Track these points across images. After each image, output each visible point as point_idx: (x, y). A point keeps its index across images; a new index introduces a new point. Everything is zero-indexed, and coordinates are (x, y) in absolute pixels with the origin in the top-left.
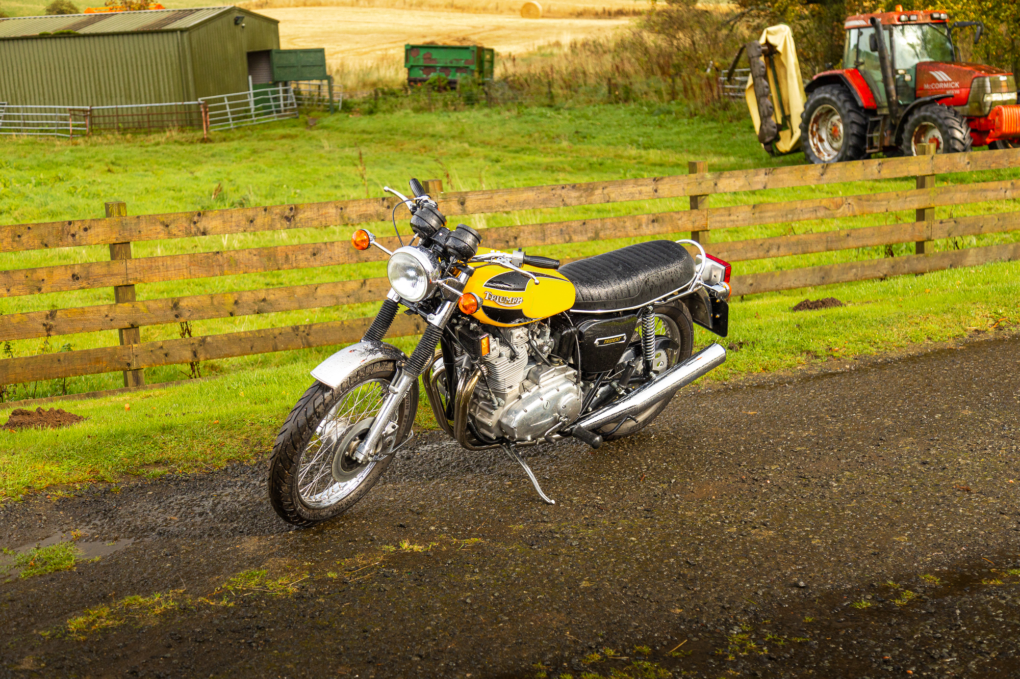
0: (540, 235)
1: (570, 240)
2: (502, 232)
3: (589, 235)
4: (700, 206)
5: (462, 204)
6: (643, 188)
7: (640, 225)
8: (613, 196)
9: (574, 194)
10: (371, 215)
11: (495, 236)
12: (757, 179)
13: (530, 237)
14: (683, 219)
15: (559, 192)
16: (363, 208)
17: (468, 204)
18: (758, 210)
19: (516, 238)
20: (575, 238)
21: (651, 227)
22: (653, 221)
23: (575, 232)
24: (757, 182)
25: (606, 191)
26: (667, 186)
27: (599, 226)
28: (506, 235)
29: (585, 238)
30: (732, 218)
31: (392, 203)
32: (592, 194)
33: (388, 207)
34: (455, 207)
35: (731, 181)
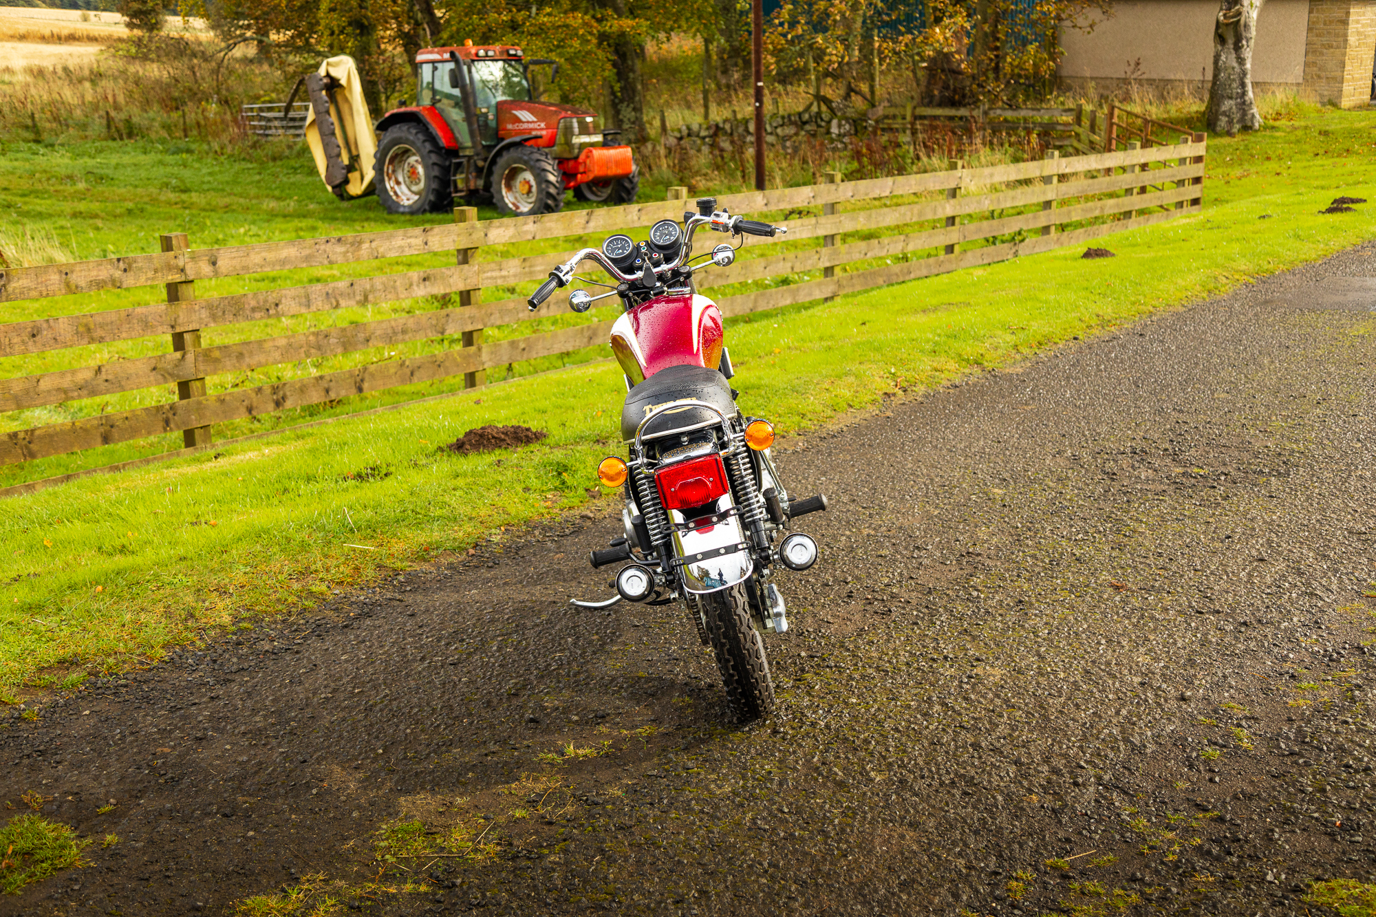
0: (304, 300)
1: (337, 306)
2: (261, 298)
3: (358, 298)
4: (471, 261)
5: (214, 264)
6: (413, 241)
7: (411, 285)
8: (381, 250)
9: (340, 249)
10: (104, 282)
11: (253, 303)
12: (526, 228)
13: (293, 303)
14: (455, 277)
15: (323, 247)
16: (94, 273)
17: (219, 263)
18: (527, 264)
19: (277, 305)
20: (343, 303)
21: (422, 286)
22: (424, 280)
23: (341, 294)
24: (526, 232)
25: (374, 245)
26: (437, 238)
27: (368, 287)
28: (266, 301)
29: (352, 303)
30: (504, 273)
31: (130, 265)
32: (359, 248)
33: (125, 270)
34: (206, 269)
35: (501, 231)
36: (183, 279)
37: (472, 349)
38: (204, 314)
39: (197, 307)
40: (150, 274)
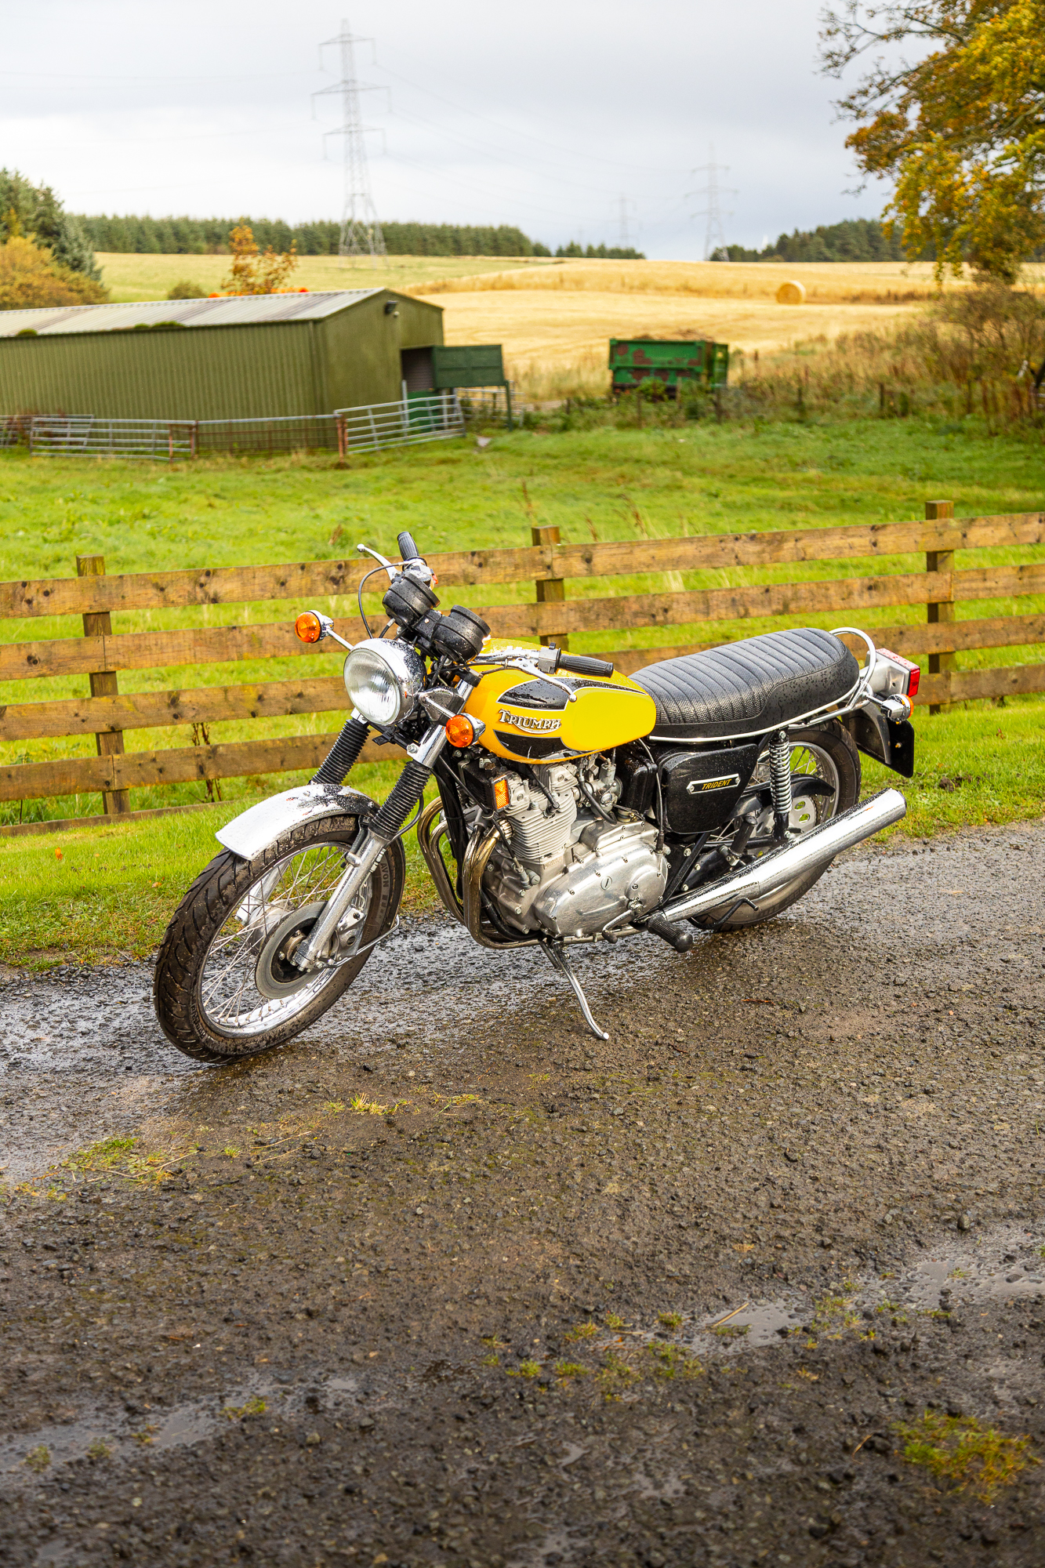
0: (701, 606)
1: (746, 615)
2: (646, 602)
3: (774, 607)
4: (940, 567)
5: (588, 561)
6: (856, 541)
7: (850, 594)
8: (810, 551)
9: (753, 548)
10: (455, 576)
11: (635, 607)
12: (1026, 528)
13: (687, 609)
14: (915, 586)
15: (730, 545)
16: (444, 567)
17: (596, 560)
18: (1026, 574)
19: (666, 611)
20: (753, 611)
21: (866, 596)
22: (870, 588)
23: (753, 602)
24: (1027, 534)
25: (800, 545)
26: (892, 538)
27: (789, 594)
28: (651, 606)
29: (767, 611)
30: (988, 584)
31: (486, 560)
32: (779, 548)
33: (480, 565)
34: (579, 566)
35: (988, 531)
36: (549, 577)
37: (937, 676)
38: (573, 617)
39: (564, 609)
40: (510, 570)
